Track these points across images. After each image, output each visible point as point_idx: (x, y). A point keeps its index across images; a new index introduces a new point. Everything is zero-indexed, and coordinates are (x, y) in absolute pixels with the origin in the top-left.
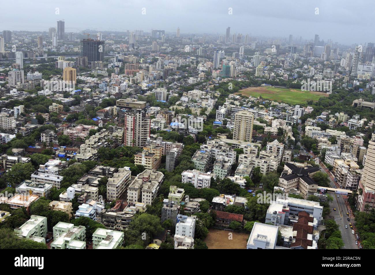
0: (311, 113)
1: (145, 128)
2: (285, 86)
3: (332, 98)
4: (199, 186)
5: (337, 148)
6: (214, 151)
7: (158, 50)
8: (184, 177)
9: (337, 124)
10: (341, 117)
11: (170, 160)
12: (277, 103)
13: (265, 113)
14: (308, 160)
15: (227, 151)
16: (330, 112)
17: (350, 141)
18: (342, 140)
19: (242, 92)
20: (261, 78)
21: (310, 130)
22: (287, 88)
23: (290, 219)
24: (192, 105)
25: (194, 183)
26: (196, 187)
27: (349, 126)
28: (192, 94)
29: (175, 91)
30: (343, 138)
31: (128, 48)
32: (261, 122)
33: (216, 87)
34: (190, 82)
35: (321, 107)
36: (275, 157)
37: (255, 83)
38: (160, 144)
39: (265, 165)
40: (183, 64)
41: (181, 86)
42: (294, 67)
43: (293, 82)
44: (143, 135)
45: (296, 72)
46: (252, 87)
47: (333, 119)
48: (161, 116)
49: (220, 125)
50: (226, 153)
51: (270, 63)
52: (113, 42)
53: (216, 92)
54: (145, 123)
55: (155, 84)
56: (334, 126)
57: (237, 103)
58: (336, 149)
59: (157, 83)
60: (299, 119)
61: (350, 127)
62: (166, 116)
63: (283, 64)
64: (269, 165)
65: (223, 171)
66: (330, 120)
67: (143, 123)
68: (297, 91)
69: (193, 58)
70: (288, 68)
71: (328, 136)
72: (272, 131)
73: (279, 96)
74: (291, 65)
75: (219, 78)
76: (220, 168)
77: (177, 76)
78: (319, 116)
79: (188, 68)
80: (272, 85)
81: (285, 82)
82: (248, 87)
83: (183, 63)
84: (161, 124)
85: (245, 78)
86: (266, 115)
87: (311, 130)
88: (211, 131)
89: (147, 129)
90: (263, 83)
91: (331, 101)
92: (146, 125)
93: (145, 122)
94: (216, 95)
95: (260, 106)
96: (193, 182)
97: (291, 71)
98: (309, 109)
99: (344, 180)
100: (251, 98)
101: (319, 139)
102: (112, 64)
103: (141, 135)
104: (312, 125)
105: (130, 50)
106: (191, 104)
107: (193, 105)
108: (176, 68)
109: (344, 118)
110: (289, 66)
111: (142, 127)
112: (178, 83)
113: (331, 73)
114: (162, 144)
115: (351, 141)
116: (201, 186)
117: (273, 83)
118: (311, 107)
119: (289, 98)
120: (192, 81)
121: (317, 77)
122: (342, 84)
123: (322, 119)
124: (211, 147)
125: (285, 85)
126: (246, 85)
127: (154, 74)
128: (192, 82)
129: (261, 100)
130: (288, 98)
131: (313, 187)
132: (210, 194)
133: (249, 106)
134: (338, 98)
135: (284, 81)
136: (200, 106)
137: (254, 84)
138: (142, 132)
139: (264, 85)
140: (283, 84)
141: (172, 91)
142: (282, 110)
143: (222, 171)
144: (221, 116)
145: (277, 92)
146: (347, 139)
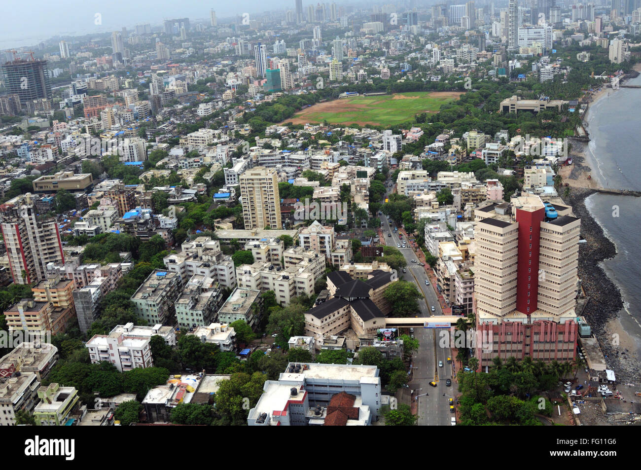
0: (418, 140)
1: (48, 242)
2: (385, 91)
3: (466, 101)
4: (125, 366)
5: (449, 213)
6: (190, 266)
7: (169, 57)
8: (92, 350)
9: (465, 156)
10: (473, 141)
11: (83, 309)
12: (355, 131)
13: (325, 157)
14: (380, 255)
15: (213, 262)
16: (452, 132)
17: (479, 191)
18: (463, 192)
19: (301, 115)
20: (340, 83)
21: (405, 179)
22: (388, 94)
23: (308, 419)
24: (185, 163)
25: (114, 361)
26: (120, 368)
27: (485, 157)
28: (195, 139)
29: (165, 137)
30: (466, 188)
31: (110, 62)
32: (310, 180)
33: (247, 116)
34: (200, 113)
35: (441, 123)
36: (310, 260)
37: (328, 94)
38: (73, 273)
39: (286, 283)
40: (201, 78)
41: (179, 125)
42: (408, 50)
43: (399, 81)
44: (48, 256)
45: (409, 59)
46: (322, 102)
47: (455, 147)
48: (109, 202)
49: (226, 199)
50: (212, 268)
51: (366, 49)
52: (91, 54)
53: (243, 127)
54: (45, 231)
55: (132, 128)
56: (458, 160)
57: (277, 142)
58: (446, 216)
59: (136, 127)
60: (393, 157)
61: (486, 159)
62: (122, 199)
63: (388, 48)
64: (295, 282)
65: (195, 313)
66: (451, 150)
67: (41, 232)
68: (405, 96)
69: (226, 62)
70: (397, 53)
71: (438, 188)
72: (328, 196)
73: (369, 112)
74: (403, 48)
75: (259, 95)
76: (188, 308)
77: (181, 104)
78: (430, 146)
79: (208, 84)
80: (360, 92)
81: (383, 84)
82: (313, 104)
83: (203, 76)
84: (104, 218)
85: (310, 88)
86: (325, 160)
87: (407, 179)
88: (202, 217)
89: (53, 243)
90: (343, 92)
91: (461, 109)
92: (48, 235)
93: (46, 229)
94: (242, 132)
95: (321, 142)
96: (112, 358)
97: (401, 58)
98: (415, 134)
99: (451, 288)
100: (307, 127)
101: (418, 197)
102: (66, 100)
103: (42, 257)
104: (413, 166)
105: (115, 65)
106: (183, 161)
107: (187, 163)
108: (187, 88)
109: (477, 141)
110: (400, 50)
111: (42, 241)
112: (177, 120)
113: (470, 52)
114: (77, 272)
115: (481, 191)
116: (129, 364)
117: (363, 89)
118: (419, 129)
119: (388, 114)
120: (203, 111)
121: (443, 65)
122: (489, 69)
123: (435, 151)
124: (183, 259)
125: (385, 89)
126: (309, 100)
127: (135, 108)
128: (203, 113)
129: (327, 128)
130: (384, 115)
131: (374, 323)
132: (141, 384)
133: (300, 145)
134: (477, 100)
135: (382, 81)
136: (201, 163)
137: (324, 97)
138: (45, 249)
139: (345, 94)
140: (380, 88)
141: (159, 138)
142: (360, 144)
143: (192, 314)
144: (234, 179)
145: (368, 105)
146: (475, 188)
